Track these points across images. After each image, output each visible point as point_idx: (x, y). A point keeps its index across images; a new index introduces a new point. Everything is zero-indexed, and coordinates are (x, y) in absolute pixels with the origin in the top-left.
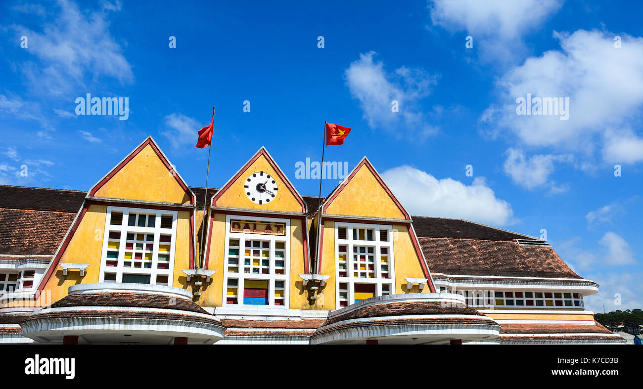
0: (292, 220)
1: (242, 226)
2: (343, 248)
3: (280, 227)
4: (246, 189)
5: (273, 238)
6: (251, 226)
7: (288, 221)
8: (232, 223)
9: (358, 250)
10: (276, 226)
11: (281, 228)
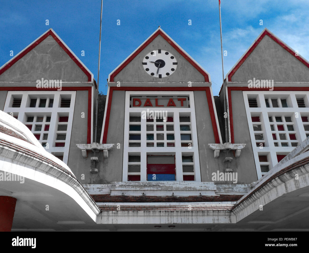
0: (196, 92)
1: (143, 102)
4: (144, 66)
5: (177, 112)
6: (153, 102)
7: (191, 94)
8: (132, 100)
9: (274, 119)
10: (179, 100)
11: (184, 102)
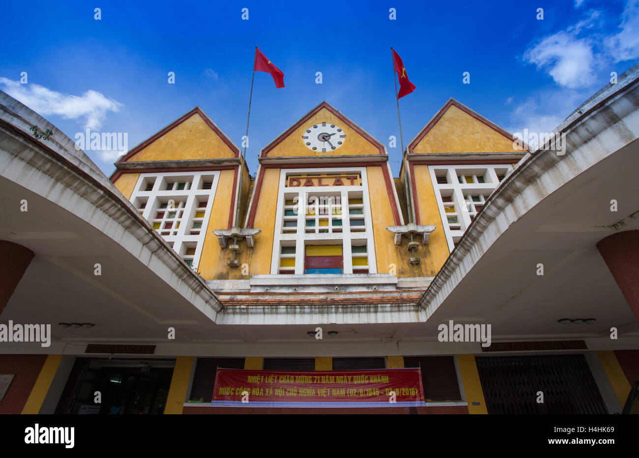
2: (447, 197)
3: (353, 178)
